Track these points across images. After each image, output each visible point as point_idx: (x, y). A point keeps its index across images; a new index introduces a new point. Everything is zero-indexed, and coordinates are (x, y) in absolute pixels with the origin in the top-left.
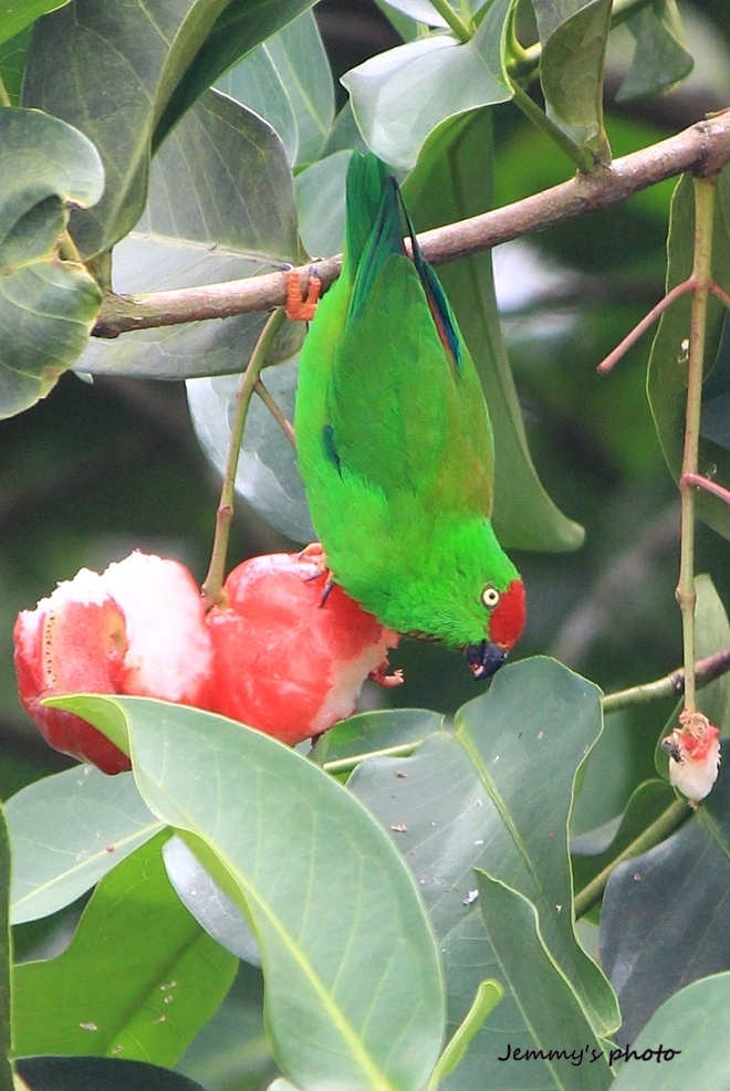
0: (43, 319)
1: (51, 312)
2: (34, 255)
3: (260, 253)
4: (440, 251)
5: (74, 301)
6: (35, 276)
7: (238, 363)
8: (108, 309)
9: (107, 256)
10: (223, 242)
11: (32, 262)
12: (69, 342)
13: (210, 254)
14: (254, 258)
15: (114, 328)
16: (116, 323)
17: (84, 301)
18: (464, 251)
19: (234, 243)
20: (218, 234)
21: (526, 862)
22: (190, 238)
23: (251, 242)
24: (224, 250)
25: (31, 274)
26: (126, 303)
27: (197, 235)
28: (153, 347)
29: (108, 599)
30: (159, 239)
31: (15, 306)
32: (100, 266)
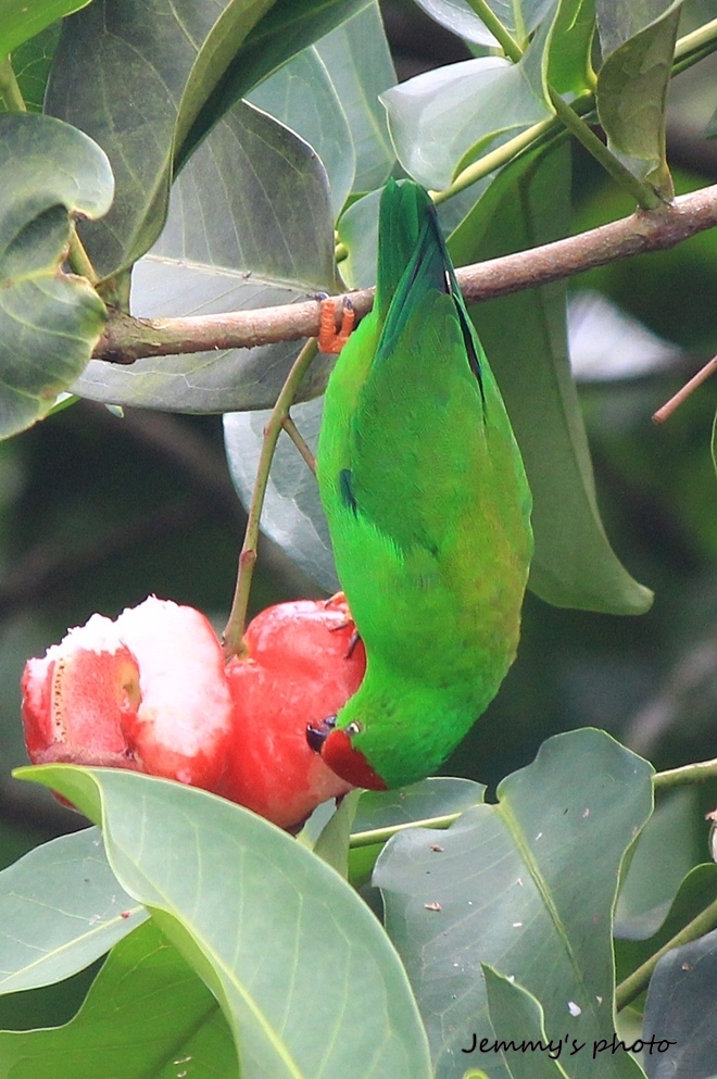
0: (42, 336)
1: (51, 328)
2: (37, 266)
3: (296, 282)
4: (486, 285)
5: (76, 316)
6: (37, 290)
7: (267, 399)
8: (124, 333)
9: (125, 276)
10: (260, 271)
11: (34, 275)
12: (69, 361)
13: (245, 282)
14: (288, 288)
15: (130, 353)
16: (131, 348)
17: (87, 319)
18: (512, 286)
19: (269, 272)
20: (253, 261)
21: (567, 949)
22: (224, 265)
23: (287, 271)
24: (257, 278)
25: (34, 289)
26: (143, 328)
27: (233, 263)
28: (179, 378)
29: (122, 647)
30: (192, 265)
31: (14, 321)
32: (117, 287)
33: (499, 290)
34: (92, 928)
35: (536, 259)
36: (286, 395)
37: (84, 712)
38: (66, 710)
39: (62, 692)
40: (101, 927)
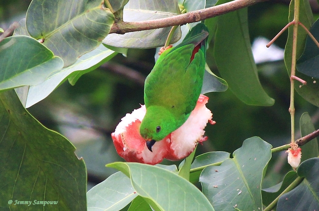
0: (97, 24)
1: (100, 22)
2: (95, 6)
3: (169, 13)
4: (219, 11)
5: (107, 19)
6: (96, 12)
7: (162, 43)
8: (122, 26)
9: (122, 11)
10: (159, 11)
11: (95, 8)
12: (105, 31)
13: (155, 14)
14: (167, 14)
15: (123, 31)
16: (124, 30)
17: (109, 19)
18: (226, 11)
19: (161, 11)
20: (157, 8)
21: (251, 195)
22: (150, 10)
23: (166, 10)
24: (159, 13)
25: (94, 12)
26: (127, 24)
27: (152, 9)
28: (138, 40)
29: (136, 120)
30: (141, 11)
31: (90, 21)
32: (119, 14)
33: (223, 12)
34: (126, 196)
35: (233, 4)
36: (167, 43)
37: (131, 139)
38: (126, 139)
39: (124, 135)
40: (128, 196)
